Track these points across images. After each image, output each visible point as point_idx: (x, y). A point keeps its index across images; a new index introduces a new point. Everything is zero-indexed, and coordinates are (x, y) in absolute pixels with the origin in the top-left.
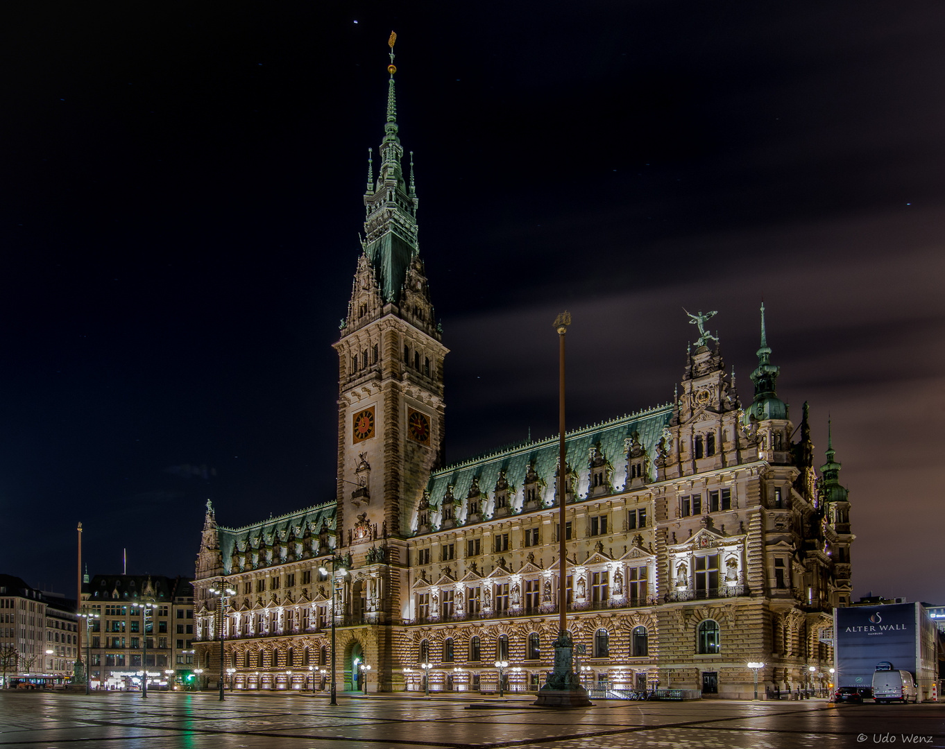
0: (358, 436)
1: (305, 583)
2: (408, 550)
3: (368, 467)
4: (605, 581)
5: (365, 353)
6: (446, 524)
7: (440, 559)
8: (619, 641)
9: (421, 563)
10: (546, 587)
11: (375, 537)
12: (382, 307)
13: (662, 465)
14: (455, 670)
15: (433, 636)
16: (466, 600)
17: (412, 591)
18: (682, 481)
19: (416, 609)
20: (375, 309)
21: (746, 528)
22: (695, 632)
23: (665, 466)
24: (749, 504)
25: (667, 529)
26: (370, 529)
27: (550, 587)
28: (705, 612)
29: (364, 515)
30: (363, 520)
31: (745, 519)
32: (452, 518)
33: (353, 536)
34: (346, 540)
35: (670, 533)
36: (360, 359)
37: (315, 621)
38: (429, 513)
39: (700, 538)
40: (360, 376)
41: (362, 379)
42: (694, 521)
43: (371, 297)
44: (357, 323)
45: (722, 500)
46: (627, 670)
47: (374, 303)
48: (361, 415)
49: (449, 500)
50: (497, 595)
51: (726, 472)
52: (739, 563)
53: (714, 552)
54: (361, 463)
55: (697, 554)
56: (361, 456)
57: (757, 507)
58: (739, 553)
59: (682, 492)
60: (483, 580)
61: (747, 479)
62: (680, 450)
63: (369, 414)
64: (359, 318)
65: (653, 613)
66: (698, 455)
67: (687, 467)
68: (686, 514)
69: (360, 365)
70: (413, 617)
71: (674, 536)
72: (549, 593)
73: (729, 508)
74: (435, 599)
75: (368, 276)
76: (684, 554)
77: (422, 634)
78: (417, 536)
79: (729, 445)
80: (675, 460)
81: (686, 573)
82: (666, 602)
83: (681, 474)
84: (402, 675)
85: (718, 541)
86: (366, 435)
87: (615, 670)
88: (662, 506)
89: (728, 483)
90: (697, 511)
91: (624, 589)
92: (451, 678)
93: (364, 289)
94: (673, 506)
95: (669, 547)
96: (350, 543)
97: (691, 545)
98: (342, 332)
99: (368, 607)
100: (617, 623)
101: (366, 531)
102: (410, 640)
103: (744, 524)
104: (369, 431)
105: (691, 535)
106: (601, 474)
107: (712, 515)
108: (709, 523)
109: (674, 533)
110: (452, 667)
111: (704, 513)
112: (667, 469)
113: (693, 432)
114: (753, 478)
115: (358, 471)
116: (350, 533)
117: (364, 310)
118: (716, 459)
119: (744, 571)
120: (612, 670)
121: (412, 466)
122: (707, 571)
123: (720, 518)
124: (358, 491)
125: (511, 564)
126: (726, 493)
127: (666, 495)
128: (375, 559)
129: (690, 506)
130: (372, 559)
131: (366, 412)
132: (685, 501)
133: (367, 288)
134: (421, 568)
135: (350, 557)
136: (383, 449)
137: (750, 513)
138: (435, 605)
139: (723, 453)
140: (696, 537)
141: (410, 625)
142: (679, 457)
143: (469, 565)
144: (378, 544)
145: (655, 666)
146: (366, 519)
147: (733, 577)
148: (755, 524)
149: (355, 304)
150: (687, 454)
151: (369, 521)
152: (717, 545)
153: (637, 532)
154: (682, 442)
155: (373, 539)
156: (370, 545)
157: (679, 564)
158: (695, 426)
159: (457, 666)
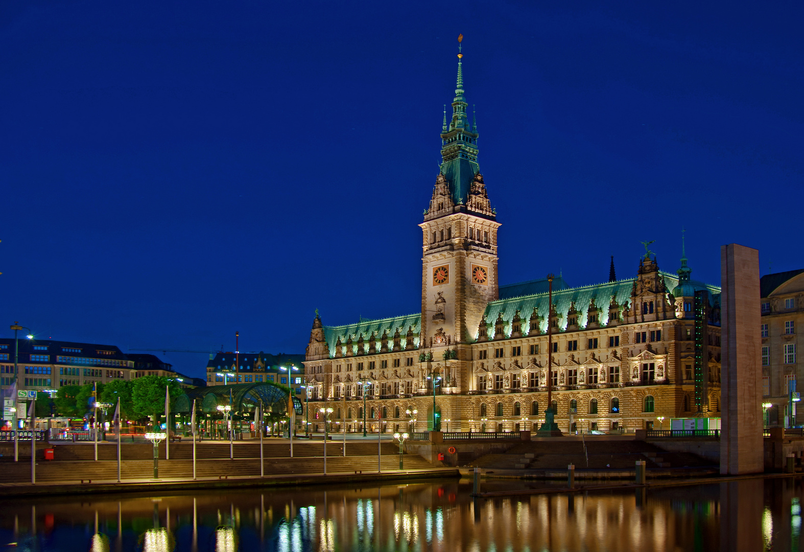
0: (437, 281)
1: (395, 366)
2: (472, 350)
3: (444, 301)
4: (596, 373)
5: (442, 232)
6: (498, 337)
7: (494, 356)
8: (603, 405)
9: (481, 358)
10: (561, 375)
11: (449, 343)
12: (454, 206)
13: (626, 315)
14: (503, 420)
15: (489, 401)
16: (511, 381)
17: (474, 375)
18: (636, 325)
19: (477, 385)
20: (449, 207)
21: (668, 351)
22: (642, 401)
23: (628, 316)
24: (669, 339)
25: (628, 349)
26: (445, 338)
27: (564, 375)
28: (647, 392)
29: (441, 329)
30: (440, 333)
31: (667, 346)
32: (502, 333)
33: (433, 342)
34: (428, 342)
35: (630, 351)
36: (438, 235)
37: (404, 390)
38: (487, 330)
39: (644, 355)
40: (439, 246)
41: (440, 249)
42: (642, 345)
43: (446, 200)
44: (436, 213)
45: (656, 336)
46: (607, 420)
47: (448, 204)
48: (439, 269)
49: (500, 322)
50: (531, 378)
51: (658, 323)
52: (664, 367)
53: (652, 361)
54: (439, 298)
55: (644, 362)
56: (439, 294)
57: (673, 341)
58: (664, 363)
59: (636, 331)
60: (522, 370)
61: (668, 327)
62: (636, 308)
63: (444, 269)
64: (437, 211)
65: (621, 391)
66: (644, 312)
67: (639, 318)
68: (638, 342)
69: (438, 239)
70: (475, 389)
71: (632, 353)
72: (563, 379)
73: (660, 341)
74: (490, 380)
75: (444, 187)
76: (637, 362)
77: (481, 400)
78: (478, 343)
79: (660, 309)
80: (633, 314)
81: (637, 371)
82: (626, 386)
83: (636, 322)
84: (468, 423)
85: (654, 357)
86: (442, 281)
87: (601, 420)
88: (626, 336)
89: (659, 328)
90: (644, 341)
91: (606, 378)
92: (501, 425)
93: (441, 194)
94: (632, 337)
95: (629, 358)
96: (431, 346)
97: (640, 358)
98: (425, 217)
99: (444, 384)
100: (601, 396)
101: (442, 339)
102: (473, 403)
103: (667, 349)
104: (445, 279)
105: (641, 352)
106: (594, 316)
107: (651, 343)
108: (649, 348)
109: (632, 351)
110: (501, 419)
111: (647, 342)
112: (629, 318)
113: (642, 300)
114: (671, 326)
115: (436, 302)
116: (431, 339)
117: (441, 206)
118: (653, 316)
119: (666, 372)
120: (599, 420)
121: (474, 299)
122: (649, 371)
123: (655, 345)
124: (436, 315)
125: (540, 362)
126: (659, 332)
127: (628, 332)
128: (449, 356)
129: (640, 338)
130: (447, 356)
131: (443, 268)
132: (638, 334)
133: (444, 194)
134: (481, 361)
135: (431, 354)
136: (454, 292)
137: (670, 344)
138: (490, 383)
139: (657, 312)
140: (642, 354)
141: (473, 394)
142: (635, 312)
143: (513, 361)
144: (451, 348)
145: (621, 418)
146: (443, 332)
147: (661, 374)
148: (672, 350)
149: (435, 203)
150: (639, 312)
151: (444, 333)
152: (653, 359)
153: (613, 349)
154: (637, 305)
155: (447, 344)
156: (446, 348)
157: (634, 366)
158: (643, 297)
159: (504, 419)
